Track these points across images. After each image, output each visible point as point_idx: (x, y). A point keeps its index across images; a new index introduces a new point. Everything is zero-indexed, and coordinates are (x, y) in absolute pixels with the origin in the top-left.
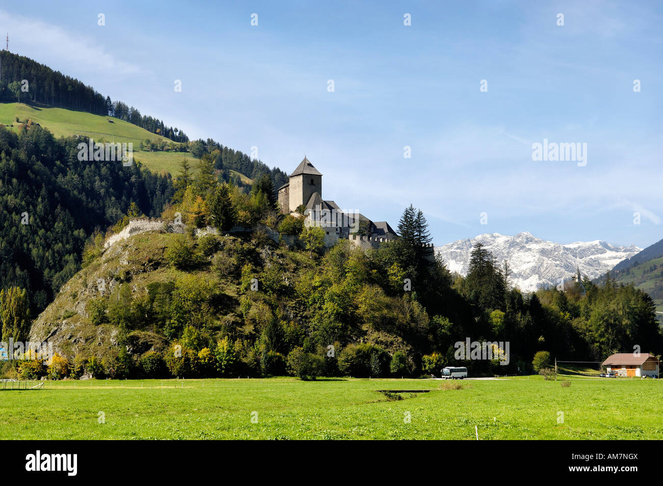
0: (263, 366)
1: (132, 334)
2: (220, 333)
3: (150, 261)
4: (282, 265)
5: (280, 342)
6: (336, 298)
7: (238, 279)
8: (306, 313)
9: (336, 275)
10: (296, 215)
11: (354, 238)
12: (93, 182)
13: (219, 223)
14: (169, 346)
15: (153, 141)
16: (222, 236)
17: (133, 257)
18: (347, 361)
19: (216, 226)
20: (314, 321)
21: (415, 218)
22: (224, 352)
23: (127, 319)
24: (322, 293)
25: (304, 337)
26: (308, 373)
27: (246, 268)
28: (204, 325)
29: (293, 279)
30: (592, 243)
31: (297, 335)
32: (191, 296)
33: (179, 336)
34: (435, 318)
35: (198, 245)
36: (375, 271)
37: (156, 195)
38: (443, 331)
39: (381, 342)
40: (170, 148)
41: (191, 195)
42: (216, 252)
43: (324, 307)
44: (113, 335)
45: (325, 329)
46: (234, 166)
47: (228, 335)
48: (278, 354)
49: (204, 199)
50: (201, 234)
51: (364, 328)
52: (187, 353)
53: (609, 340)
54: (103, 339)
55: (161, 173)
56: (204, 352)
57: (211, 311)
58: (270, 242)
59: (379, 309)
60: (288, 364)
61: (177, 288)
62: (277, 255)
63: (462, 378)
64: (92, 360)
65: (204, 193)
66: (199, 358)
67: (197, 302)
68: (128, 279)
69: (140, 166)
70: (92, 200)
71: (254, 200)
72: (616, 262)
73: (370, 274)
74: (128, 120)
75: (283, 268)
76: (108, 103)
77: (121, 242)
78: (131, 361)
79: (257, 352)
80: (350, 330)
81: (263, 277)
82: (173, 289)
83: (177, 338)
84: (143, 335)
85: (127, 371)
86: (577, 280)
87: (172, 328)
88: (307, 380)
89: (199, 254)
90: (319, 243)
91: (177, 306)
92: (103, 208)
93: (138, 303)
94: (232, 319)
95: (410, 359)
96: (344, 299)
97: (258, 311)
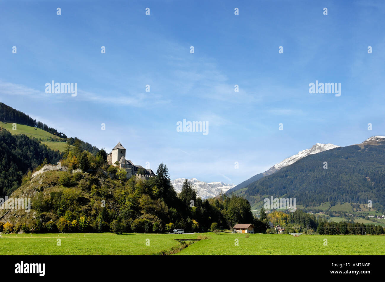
0: (99, 228)
1: (42, 214)
2: (81, 214)
3: (52, 183)
4: (108, 185)
5: (107, 218)
6: (131, 200)
7: (89, 191)
8: (118, 206)
9: (131, 190)
10: (115, 165)
11: (139, 175)
12: (27, 153)
13: (83, 167)
14: (59, 219)
15: (52, 137)
16: (84, 173)
17: (45, 181)
18: (135, 226)
19: (81, 169)
20: (121, 209)
21: (163, 168)
22: (83, 222)
23: (41, 207)
24: (125, 197)
25: (117, 216)
26: (119, 231)
27: (94, 186)
28: (75, 210)
29: (113, 192)
30: (218, 182)
31: (114, 215)
32: (69, 197)
33: (63, 215)
34: (171, 209)
35: (73, 176)
36: (147, 189)
37: (53, 159)
38: (174, 214)
39: (149, 218)
40: (59, 140)
41: (71, 156)
42: (81, 179)
43: (126, 203)
44: (34, 214)
45: (126, 212)
46: (85, 148)
47: (85, 214)
48: (106, 223)
49: (76, 157)
50: (74, 172)
51: (142, 212)
52: (67, 222)
53: (235, 219)
54: (29, 216)
55: (55, 150)
56: (74, 222)
57: (78, 204)
58: (104, 176)
59: (148, 205)
60: (110, 227)
61: (63, 194)
62: (107, 181)
63: (181, 233)
64: (24, 225)
65: (76, 155)
66: (72, 224)
67: (72, 200)
68: (42, 190)
69: (47, 147)
70: (26, 160)
71: (98, 159)
72: (227, 190)
73: (145, 190)
74: (43, 129)
75: (109, 187)
76: (35, 122)
77: (39, 174)
78: (42, 225)
79: (97, 222)
80: (136, 213)
81: (100, 190)
82: (62, 195)
83: (63, 216)
84: (47, 214)
85: (39, 230)
86: (221, 195)
87: (60, 211)
88: (118, 234)
89: (73, 180)
90: (124, 177)
91: (63, 202)
92: (30, 163)
93: (46, 200)
94: (87, 208)
95: (161, 225)
96: (134, 200)
97: (97, 205)
